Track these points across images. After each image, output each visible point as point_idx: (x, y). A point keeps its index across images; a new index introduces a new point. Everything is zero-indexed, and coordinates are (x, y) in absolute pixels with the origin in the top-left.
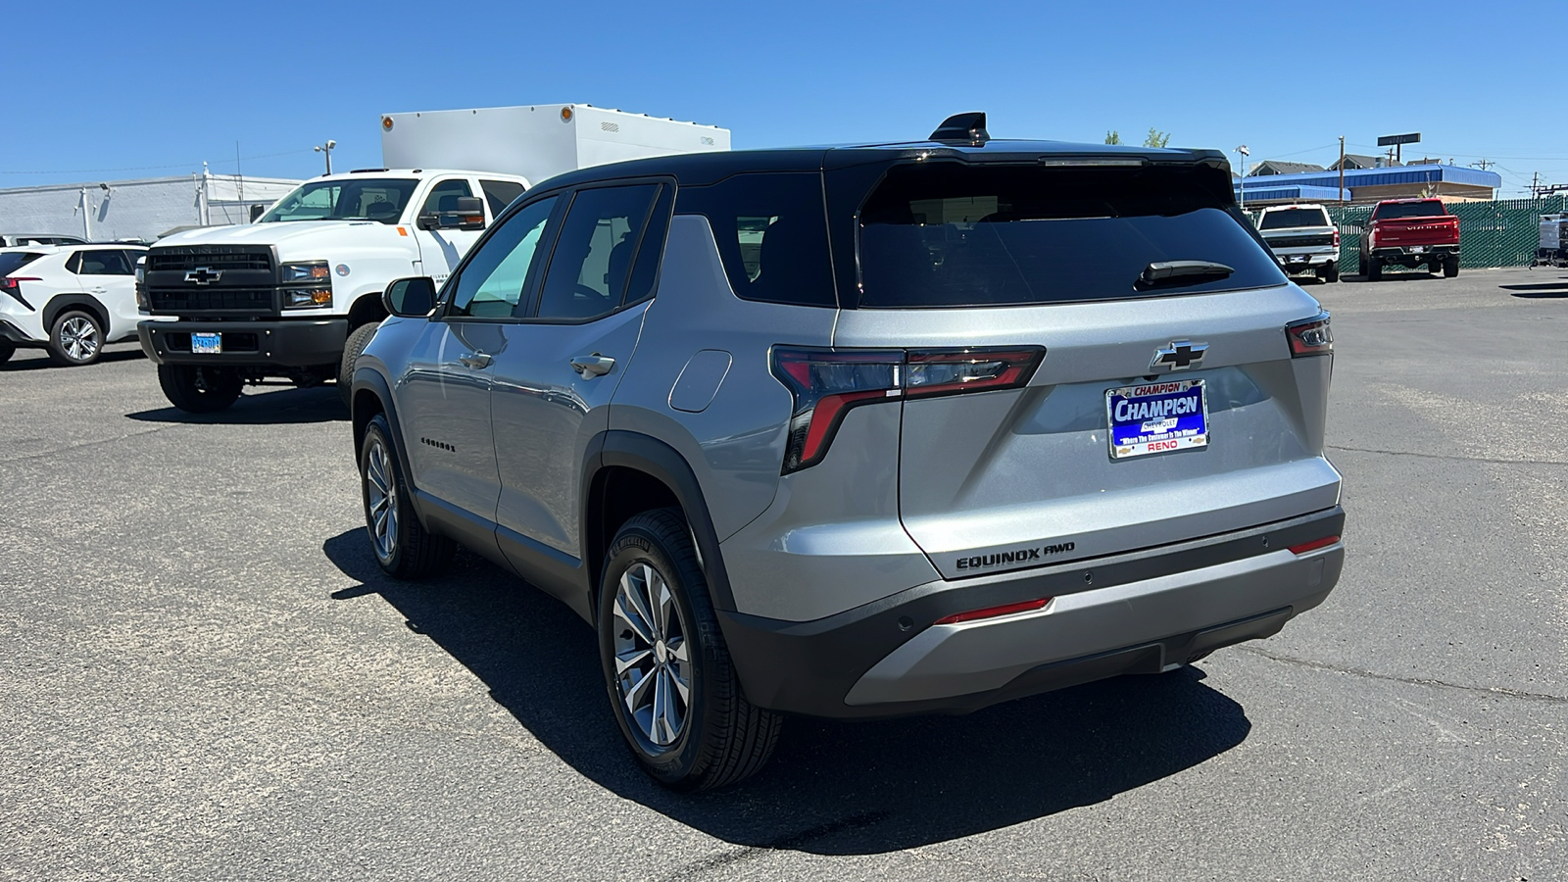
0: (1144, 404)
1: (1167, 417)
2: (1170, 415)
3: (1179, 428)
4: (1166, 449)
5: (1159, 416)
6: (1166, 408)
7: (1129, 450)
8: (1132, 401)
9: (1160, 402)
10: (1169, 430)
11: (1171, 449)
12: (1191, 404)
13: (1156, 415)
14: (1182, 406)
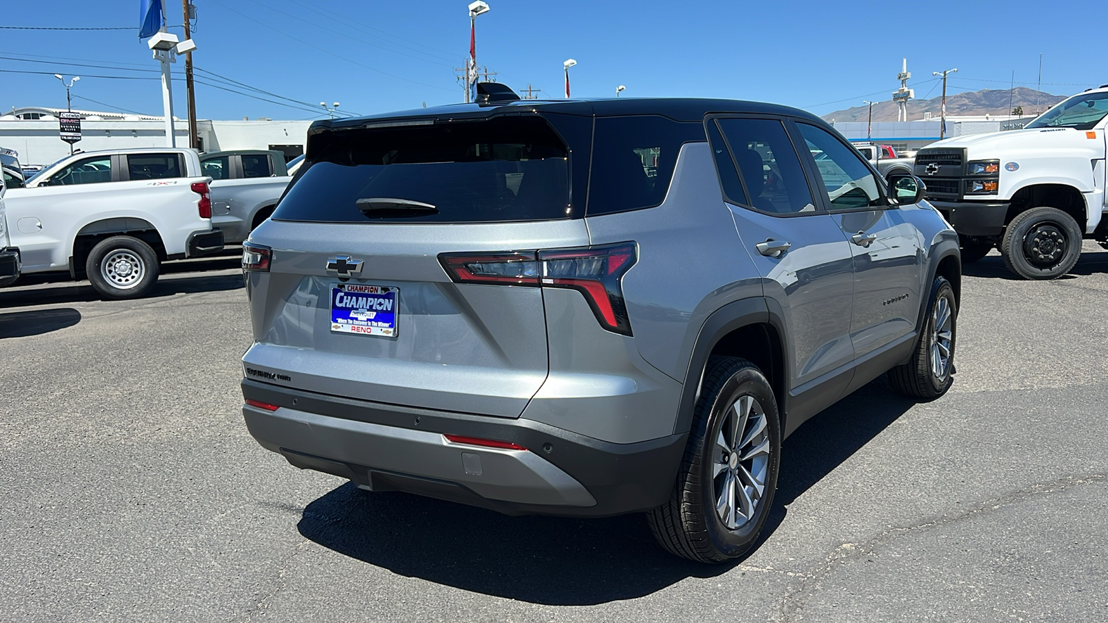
0: (354, 298)
1: (368, 310)
2: (371, 309)
3: (376, 319)
4: (363, 333)
5: (363, 308)
6: (369, 304)
7: (339, 327)
8: (346, 294)
9: (365, 299)
10: (368, 320)
11: (366, 333)
12: (387, 305)
13: (361, 307)
14: (380, 304)
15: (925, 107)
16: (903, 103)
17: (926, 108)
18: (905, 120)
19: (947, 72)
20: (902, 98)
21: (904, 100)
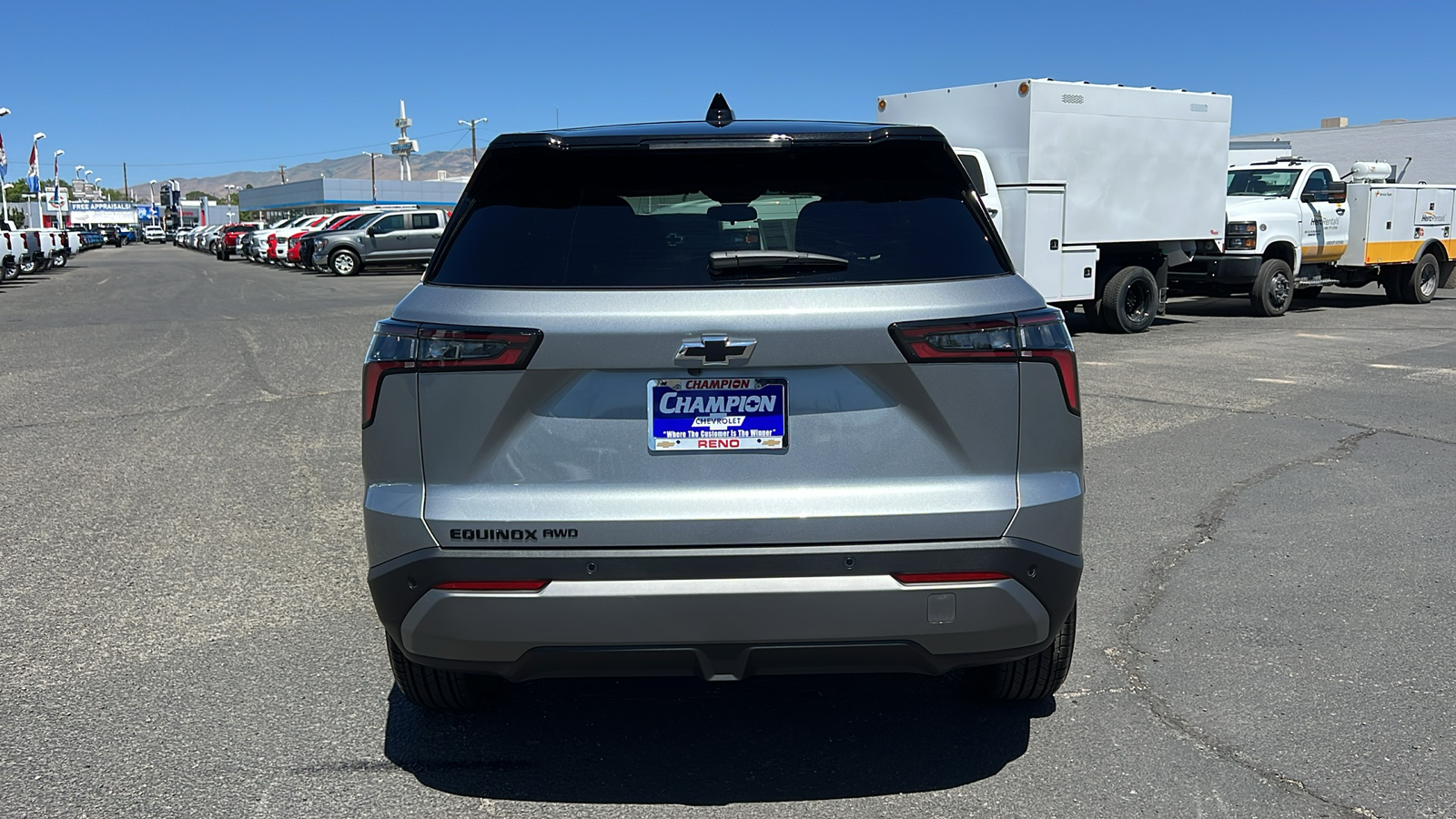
0: (699, 399)
1: (729, 414)
2: (735, 412)
3: (746, 426)
4: (722, 447)
5: (718, 411)
6: (730, 404)
7: (672, 444)
8: (683, 394)
9: (721, 399)
10: (730, 428)
11: (729, 448)
12: (767, 403)
13: (715, 410)
14: (753, 404)
15: (419, 163)
16: (405, 158)
17: (421, 165)
18: (410, 179)
19: (476, 122)
20: (403, 151)
21: (405, 154)
